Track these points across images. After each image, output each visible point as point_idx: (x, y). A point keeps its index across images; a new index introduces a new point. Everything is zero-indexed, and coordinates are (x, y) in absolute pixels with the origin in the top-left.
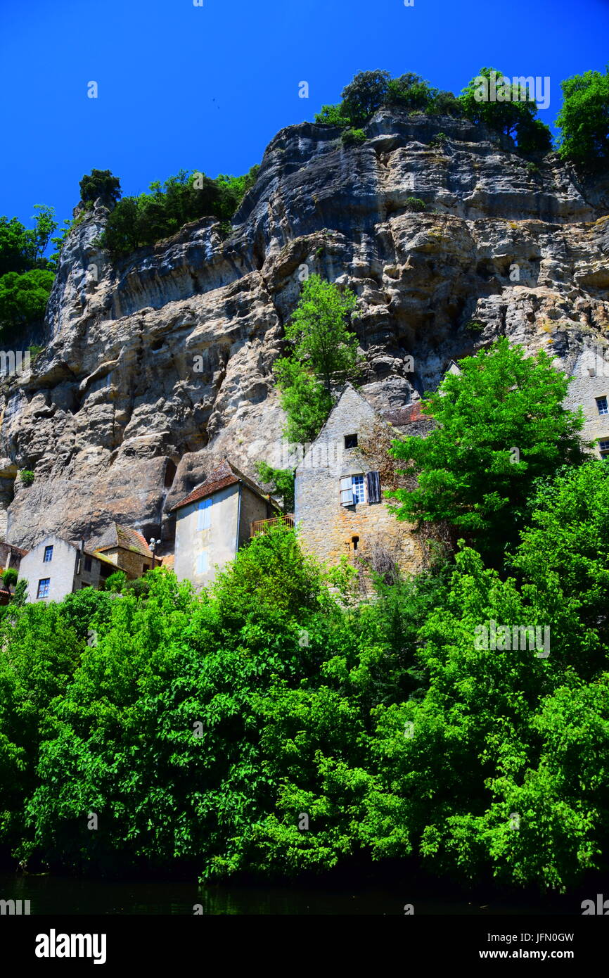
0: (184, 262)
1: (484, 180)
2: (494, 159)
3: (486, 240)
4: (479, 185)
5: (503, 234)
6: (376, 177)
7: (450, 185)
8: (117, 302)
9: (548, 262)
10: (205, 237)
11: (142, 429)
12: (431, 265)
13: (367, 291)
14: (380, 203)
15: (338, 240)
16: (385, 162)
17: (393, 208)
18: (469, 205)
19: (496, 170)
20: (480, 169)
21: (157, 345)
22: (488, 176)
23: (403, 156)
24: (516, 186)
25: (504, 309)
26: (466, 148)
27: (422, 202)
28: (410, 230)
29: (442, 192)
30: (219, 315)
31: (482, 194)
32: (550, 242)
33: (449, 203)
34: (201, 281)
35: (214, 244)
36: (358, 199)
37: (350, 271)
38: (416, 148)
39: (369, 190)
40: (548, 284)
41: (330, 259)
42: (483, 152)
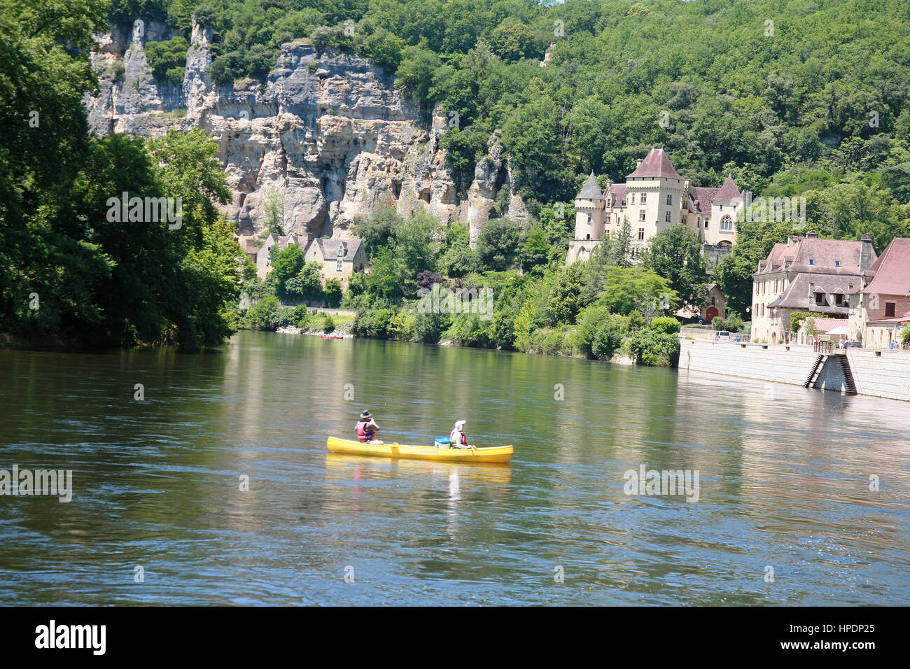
0: (247, 102)
1: (362, 98)
2: (368, 86)
3: (357, 130)
4: (359, 102)
5: (363, 129)
6: (318, 95)
7: (347, 101)
8: (218, 107)
9: (379, 142)
10: (254, 91)
11: (232, 173)
12: (334, 142)
13: (310, 149)
14: (318, 108)
15: (301, 124)
16: (323, 85)
17: (324, 111)
18: (354, 111)
19: (368, 93)
20: (362, 92)
21: (237, 136)
22: (364, 96)
23: (330, 84)
24: (374, 102)
25: (358, 163)
26: (358, 79)
27: (335, 110)
28: (326, 127)
29: (343, 105)
30: (260, 134)
31: (359, 107)
32: (382, 132)
33: (345, 110)
34: (255, 109)
35: (259, 97)
36: (310, 105)
37: (305, 139)
38: (336, 79)
39: (314, 102)
40: (377, 152)
41: (297, 132)
42: (365, 81)
